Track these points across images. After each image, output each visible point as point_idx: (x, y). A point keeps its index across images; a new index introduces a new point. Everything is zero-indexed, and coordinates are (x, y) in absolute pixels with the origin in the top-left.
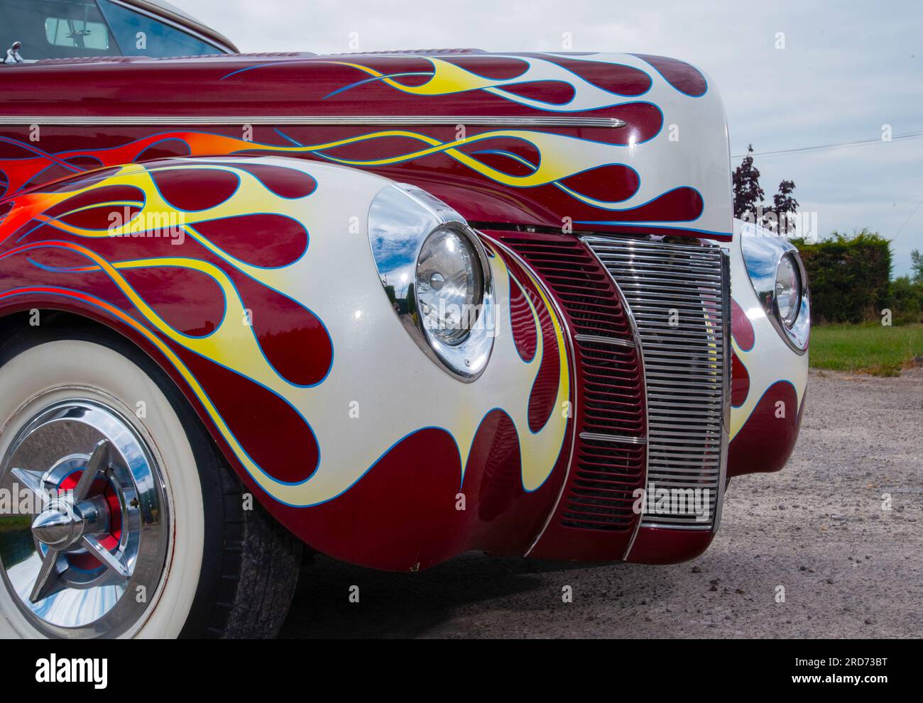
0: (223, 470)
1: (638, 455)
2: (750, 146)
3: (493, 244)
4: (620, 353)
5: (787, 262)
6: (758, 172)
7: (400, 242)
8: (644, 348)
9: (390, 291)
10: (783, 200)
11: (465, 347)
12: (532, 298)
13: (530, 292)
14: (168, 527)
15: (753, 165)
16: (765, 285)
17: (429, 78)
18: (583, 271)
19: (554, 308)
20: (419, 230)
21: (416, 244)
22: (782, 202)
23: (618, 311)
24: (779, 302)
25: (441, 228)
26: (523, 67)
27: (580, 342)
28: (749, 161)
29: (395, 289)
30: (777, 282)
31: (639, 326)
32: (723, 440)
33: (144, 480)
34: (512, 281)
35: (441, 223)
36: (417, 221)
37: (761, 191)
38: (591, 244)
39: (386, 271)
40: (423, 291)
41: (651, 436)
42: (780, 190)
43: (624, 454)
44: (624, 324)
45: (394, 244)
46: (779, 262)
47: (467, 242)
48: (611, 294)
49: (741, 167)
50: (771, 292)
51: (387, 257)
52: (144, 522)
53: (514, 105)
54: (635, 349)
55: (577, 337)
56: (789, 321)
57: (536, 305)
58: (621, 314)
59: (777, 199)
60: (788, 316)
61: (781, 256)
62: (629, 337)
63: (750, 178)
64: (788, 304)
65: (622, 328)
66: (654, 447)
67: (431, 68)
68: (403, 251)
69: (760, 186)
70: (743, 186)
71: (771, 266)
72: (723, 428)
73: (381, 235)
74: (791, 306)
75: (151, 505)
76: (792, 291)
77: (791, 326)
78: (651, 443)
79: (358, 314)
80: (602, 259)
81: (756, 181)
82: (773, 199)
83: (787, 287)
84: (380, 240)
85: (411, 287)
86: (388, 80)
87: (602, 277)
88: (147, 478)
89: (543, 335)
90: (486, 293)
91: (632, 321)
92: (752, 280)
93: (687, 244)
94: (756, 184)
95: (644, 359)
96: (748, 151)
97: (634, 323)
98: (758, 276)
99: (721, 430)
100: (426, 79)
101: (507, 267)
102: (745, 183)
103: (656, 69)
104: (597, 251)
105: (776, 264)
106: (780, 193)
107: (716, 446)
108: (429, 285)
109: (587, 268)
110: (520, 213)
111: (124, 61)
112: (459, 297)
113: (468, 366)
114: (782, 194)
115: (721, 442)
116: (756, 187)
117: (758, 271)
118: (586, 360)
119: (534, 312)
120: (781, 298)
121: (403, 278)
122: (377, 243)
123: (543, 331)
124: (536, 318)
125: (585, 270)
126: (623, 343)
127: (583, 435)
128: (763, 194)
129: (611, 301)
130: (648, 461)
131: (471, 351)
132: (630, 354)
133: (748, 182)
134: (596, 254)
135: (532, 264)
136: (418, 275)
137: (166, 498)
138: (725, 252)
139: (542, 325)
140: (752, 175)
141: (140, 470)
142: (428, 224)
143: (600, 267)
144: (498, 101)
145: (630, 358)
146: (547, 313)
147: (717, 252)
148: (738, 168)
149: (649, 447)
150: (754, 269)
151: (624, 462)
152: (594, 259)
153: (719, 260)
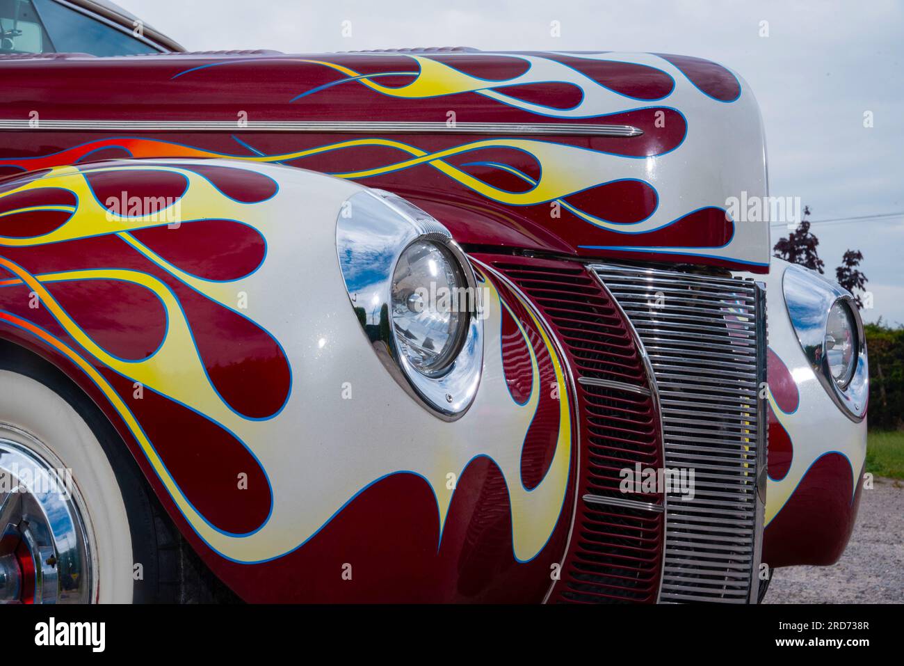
0: (159, 520)
1: (653, 525)
2: (807, 208)
3: (483, 269)
4: (632, 402)
5: (839, 311)
6: (816, 240)
7: (372, 254)
8: (662, 397)
9: (360, 314)
10: (847, 273)
11: (446, 381)
12: (530, 334)
13: (528, 327)
14: (91, 591)
15: (810, 231)
16: (812, 337)
17: (414, 78)
18: (588, 303)
19: (555, 349)
20: (394, 241)
21: (390, 257)
22: (846, 276)
23: (631, 352)
24: (829, 358)
25: (420, 240)
26: (523, 67)
27: (584, 386)
28: (805, 226)
29: (367, 312)
30: (827, 335)
31: (655, 370)
32: (757, 511)
33: (64, 538)
34: (504, 311)
35: (421, 233)
36: (392, 230)
37: (820, 263)
38: (599, 272)
39: (356, 289)
40: (399, 315)
41: (669, 503)
42: (844, 261)
43: (637, 523)
44: (637, 367)
45: (365, 257)
46: (829, 310)
47: (451, 258)
48: (623, 332)
49: (795, 233)
50: (820, 346)
51: (356, 273)
52: (61, 589)
53: (512, 110)
54: (650, 397)
55: (581, 379)
56: (843, 382)
57: (534, 344)
58: (634, 356)
59: (840, 273)
60: (842, 375)
61: (832, 301)
62: (644, 382)
63: (806, 247)
64: (841, 361)
65: (636, 372)
66: (674, 516)
67: (416, 67)
68: (375, 266)
69: (818, 257)
70: (797, 257)
71: (819, 314)
72: (758, 498)
73: (350, 246)
74: (845, 363)
75: (71, 564)
76: (846, 346)
77: (845, 388)
78: (670, 512)
79: (322, 343)
80: (613, 290)
81: (814, 250)
82: (835, 273)
83: (839, 341)
84: (349, 252)
85: (384, 309)
86: (365, 81)
87: (611, 311)
88: (69, 534)
89: (541, 379)
90: (473, 318)
91: (648, 364)
92: (797, 332)
93: (714, 275)
94: (813, 253)
95: (662, 410)
96: (804, 213)
97: (650, 367)
98: (805, 327)
99: (755, 499)
100: (409, 80)
101: (499, 295)
102: (800, 252)
103: (680, 69)
104: (606, 281)
105: (825, 311)
106: (844, 265)
107: (749, 518)
108: (406, 307)
109: (594, 300)
110: (517, 236)
111: (58, 57)
112: (441, 323)
113: (450, 402)
114: (847, 267)
115: (755, 514)
116: (814, 258)
117: (804, 320)
118: (591, 409)
119: (532, 352)
120: (831, 354)
121: (375, 298)
122: (345, 255)
123: (541, 374)
124: (534, 359)
125: (592, 303)
126: (636, 389)
127: (586, 497)
128: (823, 265)
129: (623, 341)
130: (666, 534)
131: (454, 385)
132: (644, 403)
133: (804, 252)
134: (605, 285)
135: (528, 293)
136: (393, 295)
137: (90, 556)
138: (761, 287)
139: (540, 368)
140: (809, 242)
141: (61, 525)
142: (407, 234)
143: (610, 300)
144: (493, 106)
145: (644, 408)
146: (547, 353)
147: (751, 286)
148: (792, 235)
149: (666, 516)
150: (798, 316)
151: (637, 533)
152: (602, 290)
153: (752, 295)
